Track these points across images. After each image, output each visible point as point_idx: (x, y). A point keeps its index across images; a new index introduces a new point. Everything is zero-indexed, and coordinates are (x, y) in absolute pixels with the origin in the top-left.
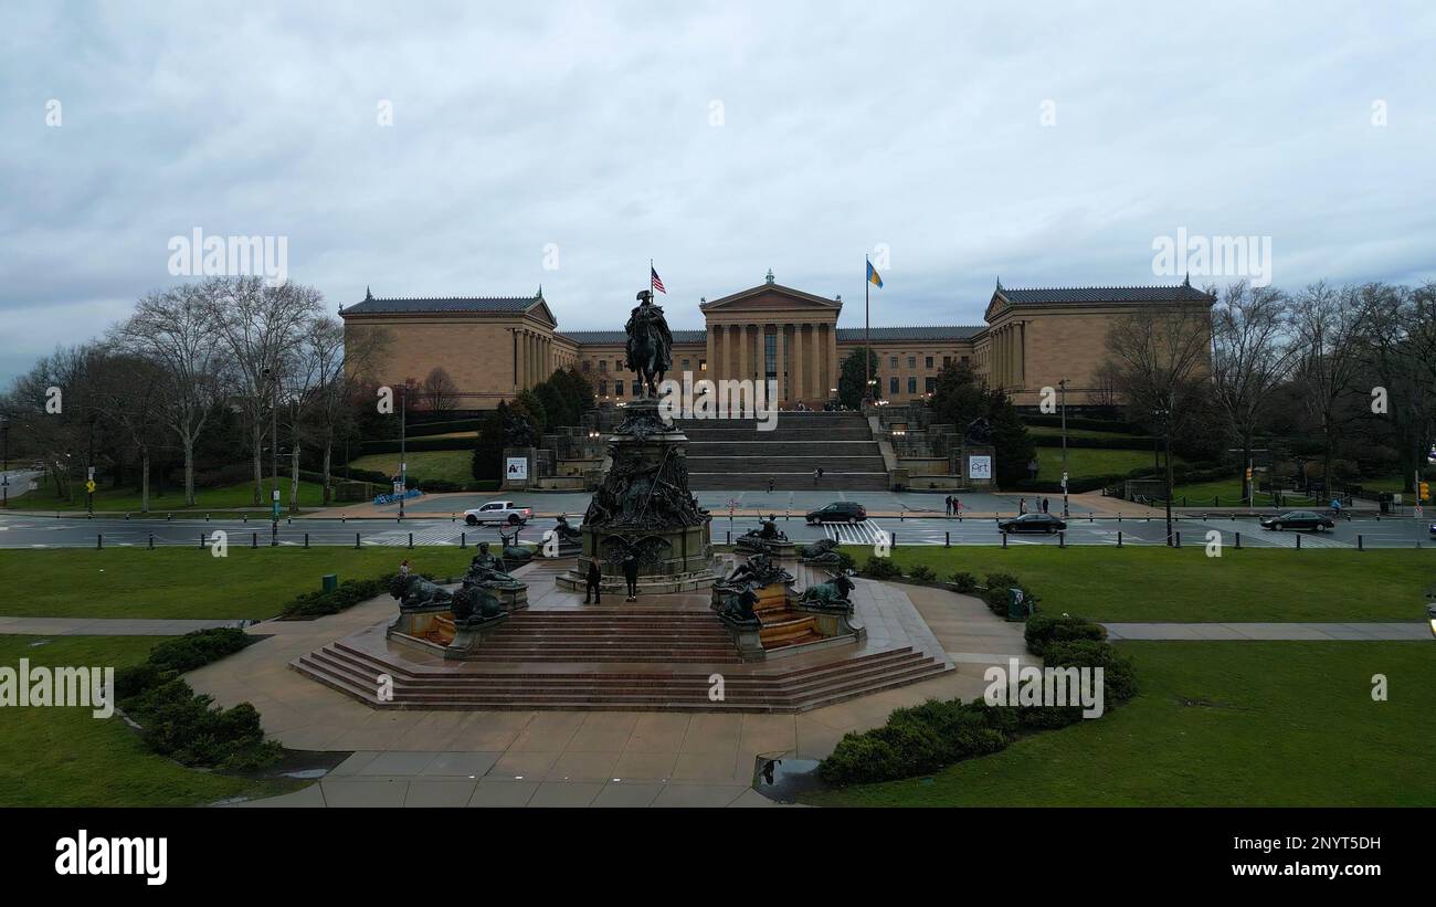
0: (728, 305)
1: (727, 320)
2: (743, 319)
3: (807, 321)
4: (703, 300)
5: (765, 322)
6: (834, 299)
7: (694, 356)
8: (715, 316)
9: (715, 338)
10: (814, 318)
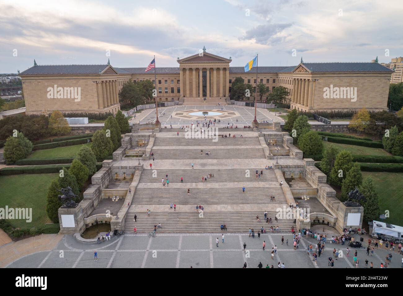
0: (189, 60)
1: (187, 66)
2: (194, 65)
3: (218, 67)
4: (178, 58)
5: (202, 67)
6: (229, 59)
7: (175, 78)
8: (183, 65)
9: (183, 73)
10: (221, 65)
